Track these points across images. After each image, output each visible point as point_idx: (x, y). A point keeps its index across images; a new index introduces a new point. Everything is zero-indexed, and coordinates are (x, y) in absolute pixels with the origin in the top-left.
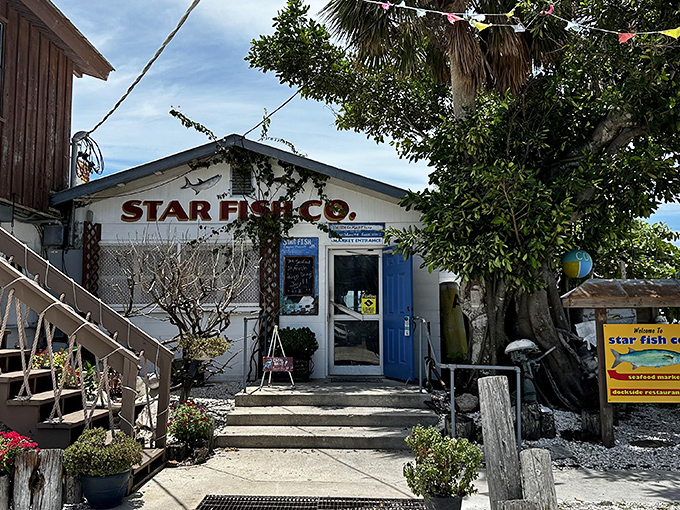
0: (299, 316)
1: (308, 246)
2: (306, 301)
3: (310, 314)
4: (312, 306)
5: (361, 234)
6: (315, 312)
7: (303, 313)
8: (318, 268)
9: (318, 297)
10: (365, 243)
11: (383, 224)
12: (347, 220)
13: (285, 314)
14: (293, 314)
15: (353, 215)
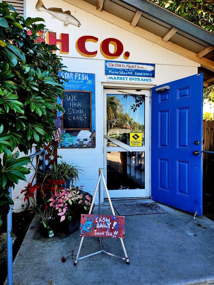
0: (77, 150)
1: (85, 81)
2: (84, 134)
3: (88, 147)
4: (89, 140)
5: (134, 73)
6: (93, 145)
7: (81, 146)
8: (94, 103)
9: (94, 131)
10: (137, 82)
11: (153, 65)
12: (121, 58)
13: (63, 147)
14: (72, 147)
15: (127, 54)
